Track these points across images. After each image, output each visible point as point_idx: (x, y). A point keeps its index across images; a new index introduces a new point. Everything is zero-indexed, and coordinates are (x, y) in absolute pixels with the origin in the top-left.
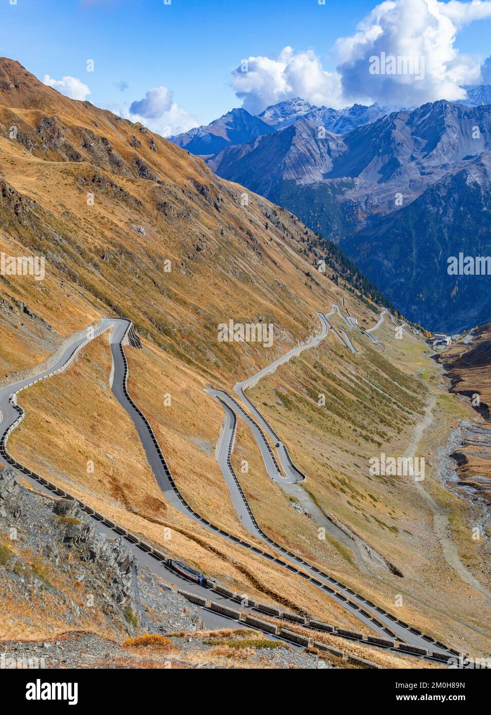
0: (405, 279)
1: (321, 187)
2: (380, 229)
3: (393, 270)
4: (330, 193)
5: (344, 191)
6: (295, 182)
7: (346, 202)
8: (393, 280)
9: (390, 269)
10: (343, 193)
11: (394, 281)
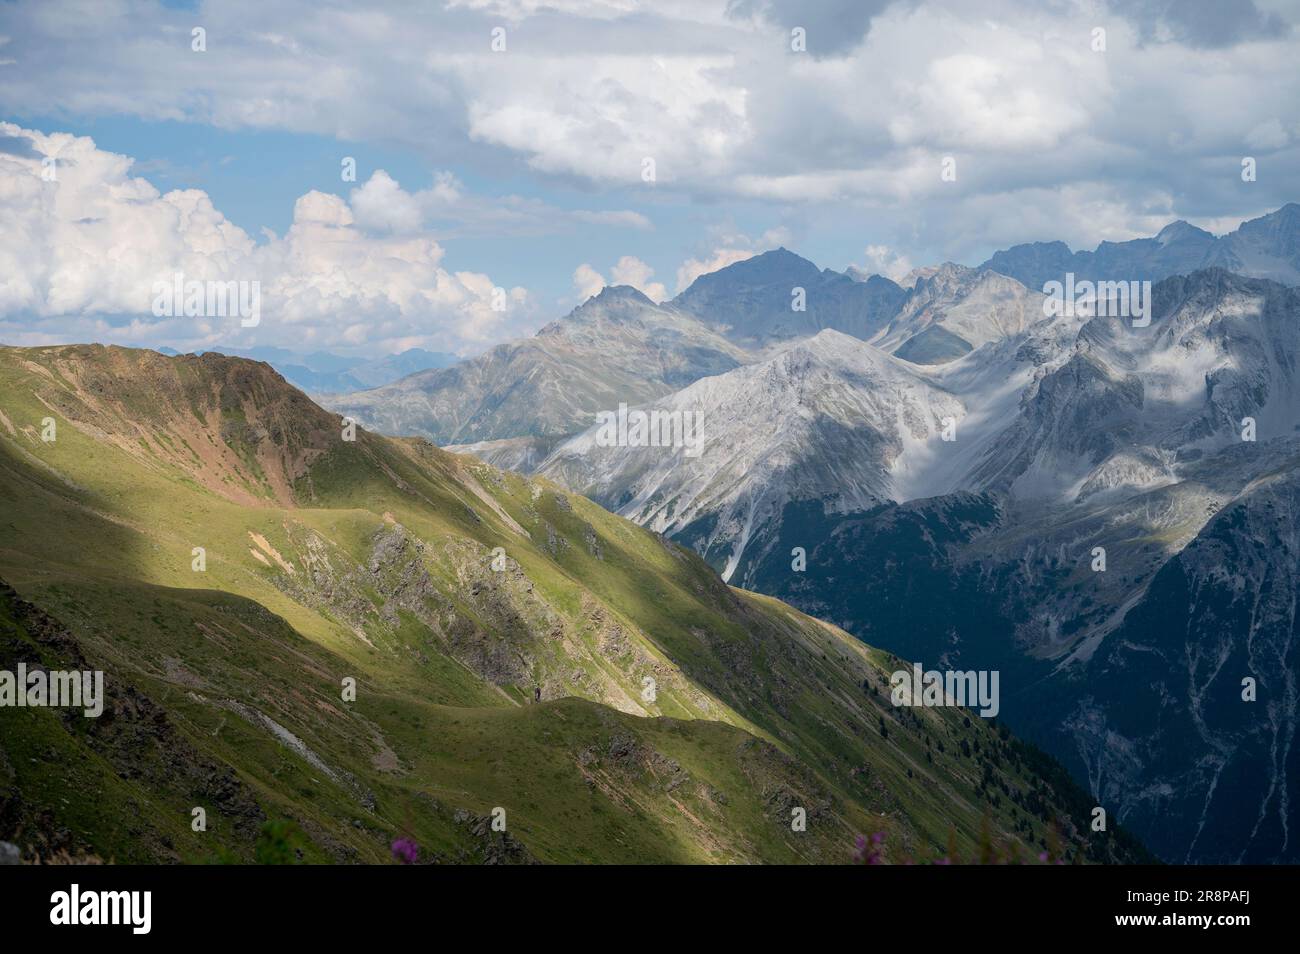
0: (1173, 786)
1: (899, 521)
2: (1083, 639)
3: (1136, 760)
4: (927, 537)
5: (966, 532)
6: (822, 505)
7: (977, 563)
8: (1137, 790)
9: (1126, 757)
10: (964, 538)
11: (1143, 795)
